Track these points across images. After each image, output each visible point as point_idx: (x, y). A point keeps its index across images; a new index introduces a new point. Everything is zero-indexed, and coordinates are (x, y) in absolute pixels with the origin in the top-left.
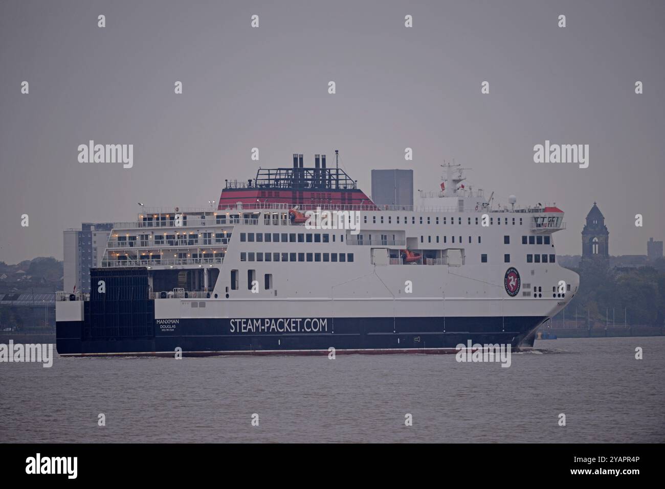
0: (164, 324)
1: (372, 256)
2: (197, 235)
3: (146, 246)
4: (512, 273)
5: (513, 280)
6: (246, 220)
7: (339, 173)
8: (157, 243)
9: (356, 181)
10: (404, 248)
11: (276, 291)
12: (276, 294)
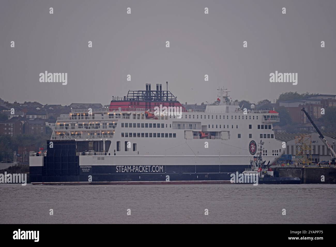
0: (84, 168)
1: (185, 135)
2: (100, 124)
3: (74, 129)
4: (253, 143)
5: (253, 147)
6: (124, 117)
7: (168, 93)
8: (80, 127)
9: (176, 97)
10: (201, 130)
11: (138, 152)
12: (138, 153)
